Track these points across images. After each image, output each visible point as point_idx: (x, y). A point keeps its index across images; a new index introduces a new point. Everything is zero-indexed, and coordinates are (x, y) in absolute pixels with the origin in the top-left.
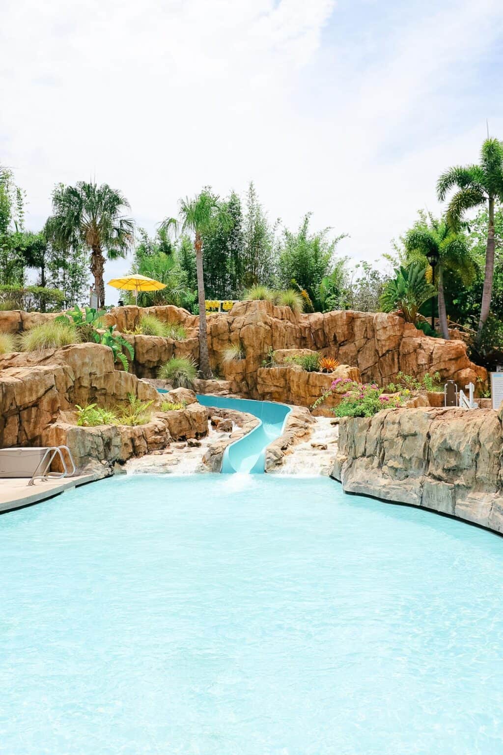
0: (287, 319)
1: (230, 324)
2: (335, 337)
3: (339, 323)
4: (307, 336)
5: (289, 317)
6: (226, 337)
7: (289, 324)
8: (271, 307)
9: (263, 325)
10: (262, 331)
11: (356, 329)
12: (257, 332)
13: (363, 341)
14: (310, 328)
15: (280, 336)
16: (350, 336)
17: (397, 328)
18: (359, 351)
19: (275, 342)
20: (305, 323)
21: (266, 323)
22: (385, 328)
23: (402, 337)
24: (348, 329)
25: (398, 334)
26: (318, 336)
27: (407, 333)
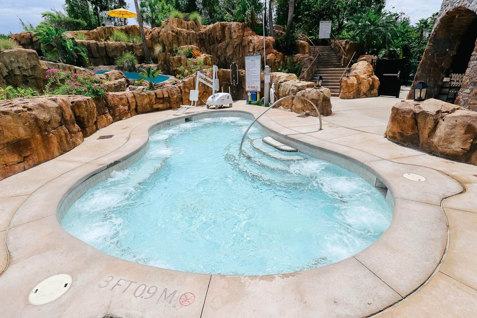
0: (191, 29)
1: (159, 33)
2: (216, 37)
3: (217, 30)
4: (204, 38)
5: (193, 27)
6: (157, 41)
7: (193, 31)
8: (180, 22)
9: (171, 32)
10: (170, 36)
11: (226, 33)
12: (168, 37)
13: (229, 40)
14: (205, 33)
15: (183, 38)
16: (224, 37)
17: (240, 31)
18: (227, 45)
19: (180, 42)
20: (203, 30)
21: (173, 31)
22: (235, 31)
23: (243, 36)
24: (222, 32)
25: (242, 34)
26: (210, 37)
27: (246, 33)
